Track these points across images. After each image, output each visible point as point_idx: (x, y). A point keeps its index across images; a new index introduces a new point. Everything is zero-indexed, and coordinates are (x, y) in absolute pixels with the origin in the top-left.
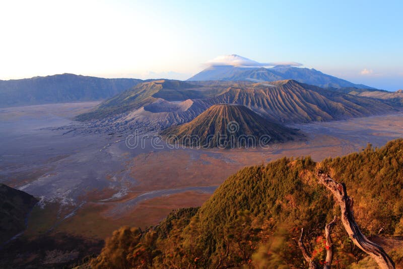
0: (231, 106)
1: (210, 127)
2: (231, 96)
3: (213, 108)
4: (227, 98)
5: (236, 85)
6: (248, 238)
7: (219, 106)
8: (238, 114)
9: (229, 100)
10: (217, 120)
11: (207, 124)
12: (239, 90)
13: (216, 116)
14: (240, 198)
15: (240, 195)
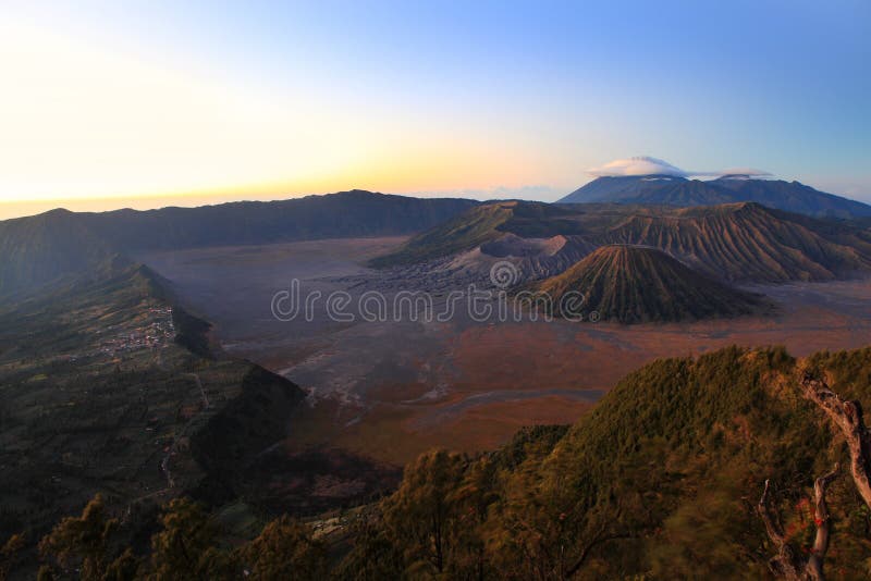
0: (634, 250)
1: (596, 285)
2: (634, 230)
3: (601, 251)
4: (628, 234)
5: (644, 211)
6: (656, 488)
7: (611, 249)
8: (648, 263)
9: (630, 237)
10: (609, 275)
11: (591, 280)
12: (650, 220)
13: (607, 266)
14: (644, 414)
15: (645, 409)
